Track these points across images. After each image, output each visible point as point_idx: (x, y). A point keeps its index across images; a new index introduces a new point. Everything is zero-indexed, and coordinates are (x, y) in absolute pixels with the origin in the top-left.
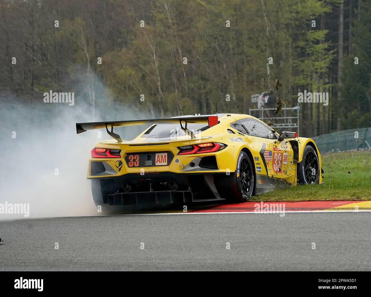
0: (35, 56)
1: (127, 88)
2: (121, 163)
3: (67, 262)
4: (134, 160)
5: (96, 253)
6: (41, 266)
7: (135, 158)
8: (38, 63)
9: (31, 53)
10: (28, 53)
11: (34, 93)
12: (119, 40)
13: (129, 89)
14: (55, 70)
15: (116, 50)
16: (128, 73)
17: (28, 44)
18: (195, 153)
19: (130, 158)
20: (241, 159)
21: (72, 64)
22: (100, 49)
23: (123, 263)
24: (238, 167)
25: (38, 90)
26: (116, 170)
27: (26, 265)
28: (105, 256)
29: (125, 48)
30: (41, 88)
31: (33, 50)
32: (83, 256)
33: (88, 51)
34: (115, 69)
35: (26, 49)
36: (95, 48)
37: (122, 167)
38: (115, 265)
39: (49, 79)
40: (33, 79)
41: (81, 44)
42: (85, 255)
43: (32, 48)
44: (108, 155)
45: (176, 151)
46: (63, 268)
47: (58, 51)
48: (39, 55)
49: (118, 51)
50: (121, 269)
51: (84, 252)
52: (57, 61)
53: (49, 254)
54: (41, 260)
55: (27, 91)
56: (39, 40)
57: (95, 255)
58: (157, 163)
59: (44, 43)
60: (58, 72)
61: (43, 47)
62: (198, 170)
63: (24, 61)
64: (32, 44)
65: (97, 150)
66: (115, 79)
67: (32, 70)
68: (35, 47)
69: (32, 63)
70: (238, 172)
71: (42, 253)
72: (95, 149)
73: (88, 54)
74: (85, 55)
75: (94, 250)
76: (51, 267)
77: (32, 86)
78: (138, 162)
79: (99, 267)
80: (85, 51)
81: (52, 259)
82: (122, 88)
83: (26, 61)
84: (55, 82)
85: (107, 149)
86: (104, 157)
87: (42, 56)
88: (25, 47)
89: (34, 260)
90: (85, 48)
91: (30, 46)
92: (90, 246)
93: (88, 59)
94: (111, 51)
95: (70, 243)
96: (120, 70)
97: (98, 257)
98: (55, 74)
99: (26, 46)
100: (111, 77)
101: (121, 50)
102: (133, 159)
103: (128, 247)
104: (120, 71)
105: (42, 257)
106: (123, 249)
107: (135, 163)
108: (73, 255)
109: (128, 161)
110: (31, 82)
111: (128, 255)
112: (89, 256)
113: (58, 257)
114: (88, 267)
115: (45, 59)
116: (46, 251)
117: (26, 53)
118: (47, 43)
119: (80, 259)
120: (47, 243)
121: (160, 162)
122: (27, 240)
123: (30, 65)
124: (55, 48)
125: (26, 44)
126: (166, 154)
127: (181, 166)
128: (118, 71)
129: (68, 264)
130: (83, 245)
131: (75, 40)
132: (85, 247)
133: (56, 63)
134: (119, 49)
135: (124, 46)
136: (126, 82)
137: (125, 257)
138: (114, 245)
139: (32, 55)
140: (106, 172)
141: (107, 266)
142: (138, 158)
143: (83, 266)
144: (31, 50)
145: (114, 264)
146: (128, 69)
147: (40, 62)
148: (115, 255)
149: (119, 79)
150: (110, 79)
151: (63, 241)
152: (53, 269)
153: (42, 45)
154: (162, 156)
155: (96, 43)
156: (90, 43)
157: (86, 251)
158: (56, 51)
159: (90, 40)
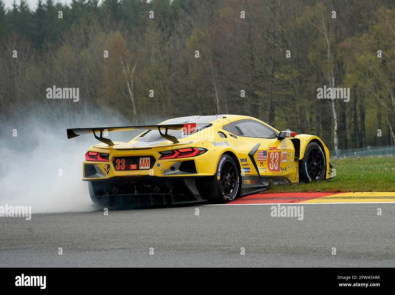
0: (276, 43)
1: (367, 74)
2: (109, 166)
3: (306, 250)
4: (121, 164)
5: (335, 241)
6: (281, 253)
7: (122, 162)
8: (279, 50)
9: (272, 40)
10: (270, 40)
11: (274, 80)
12: (360, 25)
13: (369, 75)
14: (295, 57)
15: (357, 35)
16: (369, 58)
17: (270, 31)
18: (176, 158)
19: (117, 162)
20: (223, 163)
21: (312, 50)
22: (341, 35)
23: (363, 252)
24: (219, 171)
25: (278, 77)
26: (104, 173)
27: (267, 252)
28: (345, 245)
29: (366, 33)
30: (281, 75)
31: (274, 37)
32: (323, 244)
33: (328, 37)
34: (355, 55)
35: (268, 36)
36: (336, 33)
37: (109, 170)
38: (355, 254)
39: (289, 66)
40: (274, 66)
41: (322, 30)
42: (324, 243)
43: (274, 35)
44: (99, 159)
45: (158, 156)
46: (303, 255)
47: (298, 37)
48: (280, 42)
49: (358, 37)
50: (361, 257)
51: (323, 240)
52: (298, 48)
53: (289, 241)
54: (281, 248)
55: (268, 78)
56: (280, 26)
57: (335, 243)
58: (141, 166)
59: (285, 30)
60: (299, 58)
61: (284, 34)
62: (178, 174)
63: (265, 48)
64: (273, 31)
65: (90, 154)
66: (355, 66)
67: (273, 57)
68: (276, 34)
69: (273, 50)
70: (219, 175)
71: (282, 240)
72: (88, 152)
73: (329, 40)
74: (326, 41)
75: (334, 238)
76: (291, 254)
77: (273, 73)
78: (124, 165)
79: (339, 255)
80: (326, 36)
81: (292, 246)
82: (362, 74)
83: (267, 48)
84: (295, 68)
85: (98, 153)
86: (96, 160)
87: (283, 43)
88: (266, 34)
89: (275, 246)
90: (326, 34)
91: (271, 33)
92: (330, 234)
93: (329, 45)
94: (351, 37)
95: (309, 231)
96: (360, 55)
97: (337, 245)
98: (295, 61)
99: (268, 33)
100: (351, 63)
101: (361, 35)
102: (119, 163)
103: (368, 235)
104: (361, 57)
105: (282, 244)
106: (362, 238)
107: (121, 166)
108: (313, 242)
109: (115, 164)
110: (272, 69)
111: (368, 244)
112: (329, 244)
113: (298, 245)
114: (328, 255)
115: (285, 46)
116: (286, 238)
117: (267, 40)
118: (288, 29)
119: (319, 246)
120: (287, 230)
121: (143, 166)
122: (267, 227)
123: (271, 52)
124: (296, 34)
125: (268, 31)
126: (149, 159)
127: (162, 170)
128: (358, 56)
129: (307, 252)
130: (323, 233)
131: (315, 25)
132: (324, 235)
133: (296, 49)
134: (360, 34)
135: (365, 31)
136: (366, 68)
137: (365, 245)
138: (353, 233)
139: (273, 42)
140: (97, 174)
141: (346, 254)
142: (124, 162)
143: (323, 254)
144: (273, 37)
145: (354, 252)
146: (368, 54)
147: (280, 49)
148: (354, 243)
149: (359, 64)
150: (350, 65)
151: (303, 229)
152: (293, 257)
153: (283, 31)
154: (145, 160)
155: (337, 28)
156: (331, 29)
157: (325, 239)
158: (297, 37)
159: (331, 26)
